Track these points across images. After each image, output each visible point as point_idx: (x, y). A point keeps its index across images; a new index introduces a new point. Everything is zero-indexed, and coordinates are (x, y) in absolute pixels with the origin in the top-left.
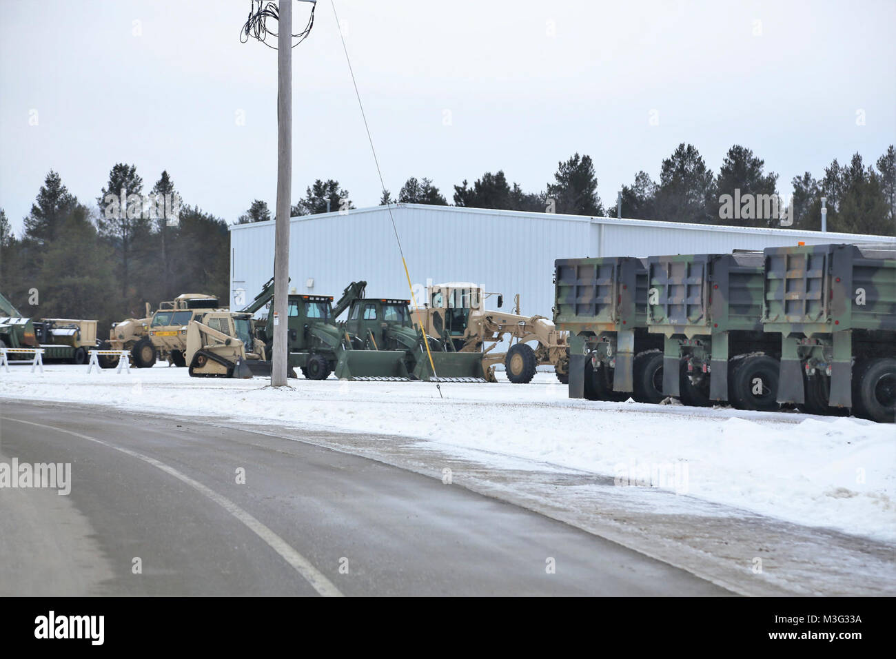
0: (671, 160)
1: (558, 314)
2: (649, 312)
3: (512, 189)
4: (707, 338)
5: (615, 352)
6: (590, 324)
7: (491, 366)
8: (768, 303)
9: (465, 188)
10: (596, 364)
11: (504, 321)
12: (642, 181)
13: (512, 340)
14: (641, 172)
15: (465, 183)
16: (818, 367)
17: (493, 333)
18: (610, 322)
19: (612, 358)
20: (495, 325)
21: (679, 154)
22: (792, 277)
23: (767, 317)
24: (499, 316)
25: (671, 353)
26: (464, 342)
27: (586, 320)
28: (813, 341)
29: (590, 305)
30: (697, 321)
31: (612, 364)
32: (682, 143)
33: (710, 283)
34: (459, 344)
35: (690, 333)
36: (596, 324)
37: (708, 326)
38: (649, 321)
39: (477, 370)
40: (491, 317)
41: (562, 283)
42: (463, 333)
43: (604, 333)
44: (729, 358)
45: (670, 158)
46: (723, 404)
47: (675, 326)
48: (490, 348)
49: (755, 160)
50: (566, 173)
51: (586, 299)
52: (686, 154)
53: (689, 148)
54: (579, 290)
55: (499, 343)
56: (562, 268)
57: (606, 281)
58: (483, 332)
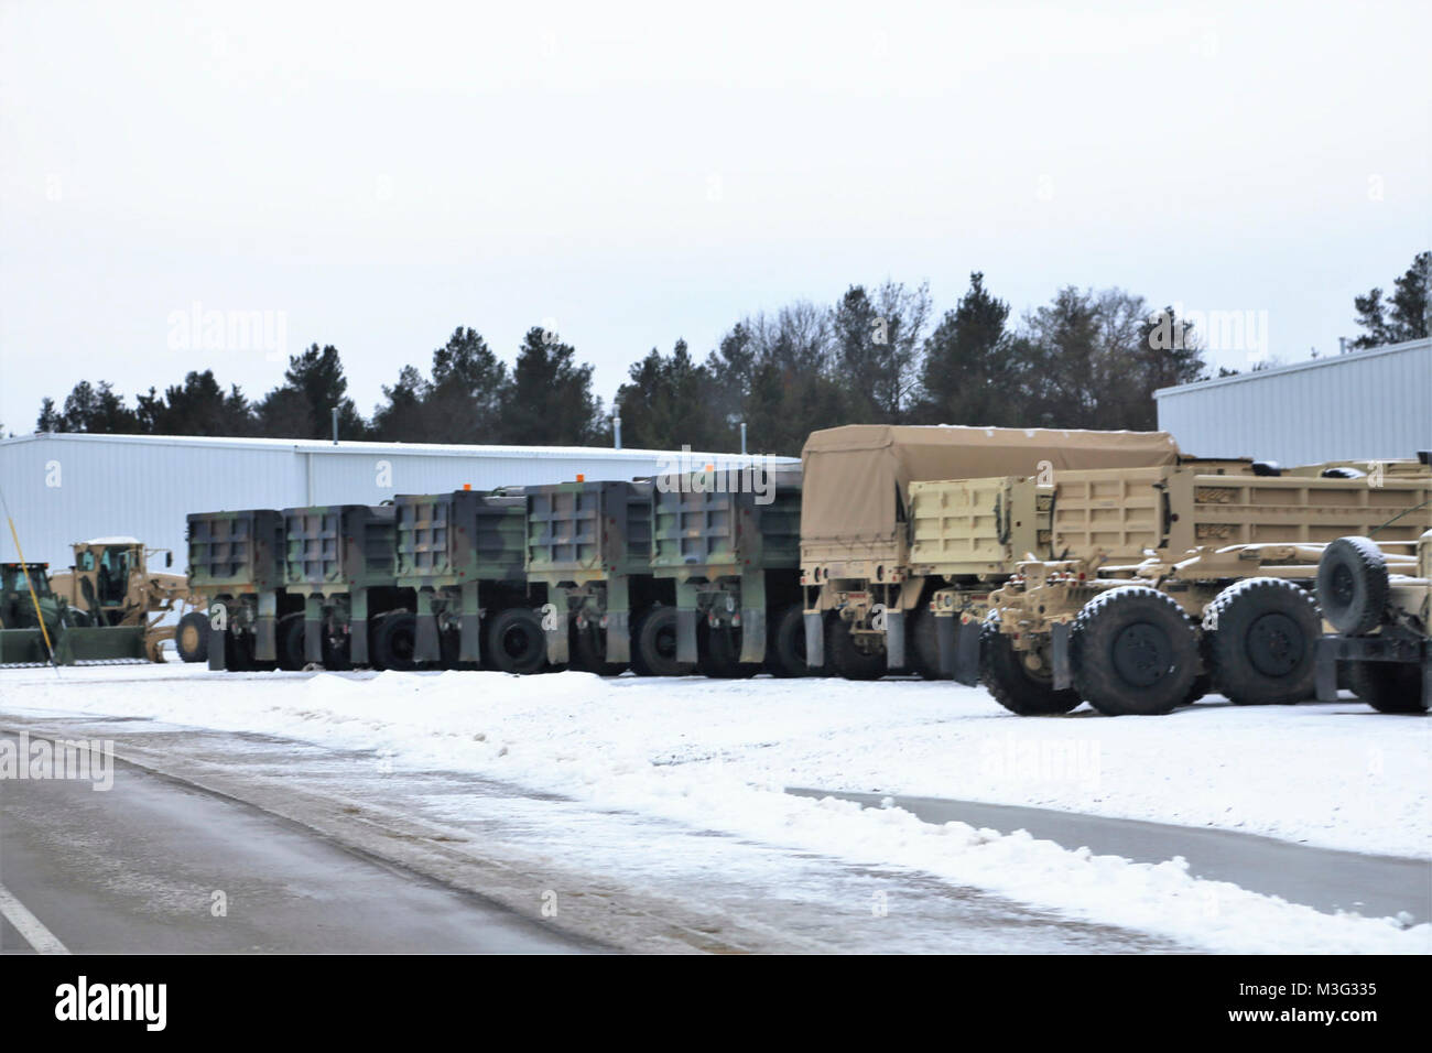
0: (446, 350)
1: (193, 576)
2: (286, 570)
3: (228, 394)
4: (347, 596)
5: (256, 617)
6: (227, 586)
7: (160, 643)
8: (400, 556)
9: (152, 398)
10: (237, 630)
11: (174, 585)
12: (410, 379)
13: (183, 608)
14: (408, 367)
15: (153, 392)
16: (452, 621)
17: (160, 601)
18: (247, 582)
19: (253, 622)
20: (163, 590)
21: (456, 341)
22: (421, 528)
23: (400, 571)
24: (167, 579)
25: (312, 614)
26: (122, 614)
27: (223, 581)
28: (443, 593)
29: (226, 564)
30: (333, 579)
31: (254, 630)
32: (460, 325)
33: (344, 536)
34: (115, 617)
35: (327, 592)
36: (233, 587)
37: (344, 582)
38: (286, 580)
39: (138, 647)
40: (157, 581)
41: (195, 541)
42: (121, 601)
43: (242, 596)
44: (370, 616)
45: (444, 347)
46: (365, 667)
47: (313, 585)
48: (158, 620)
49: (562, 345)
50: (300, 371)
51: (222, 558)
52: (466, 341)
53: (470, 332)
54: (214, 549)
55: (168, 613)
56: (196, 524)
57: (242, 537)
58: (146, 600)
